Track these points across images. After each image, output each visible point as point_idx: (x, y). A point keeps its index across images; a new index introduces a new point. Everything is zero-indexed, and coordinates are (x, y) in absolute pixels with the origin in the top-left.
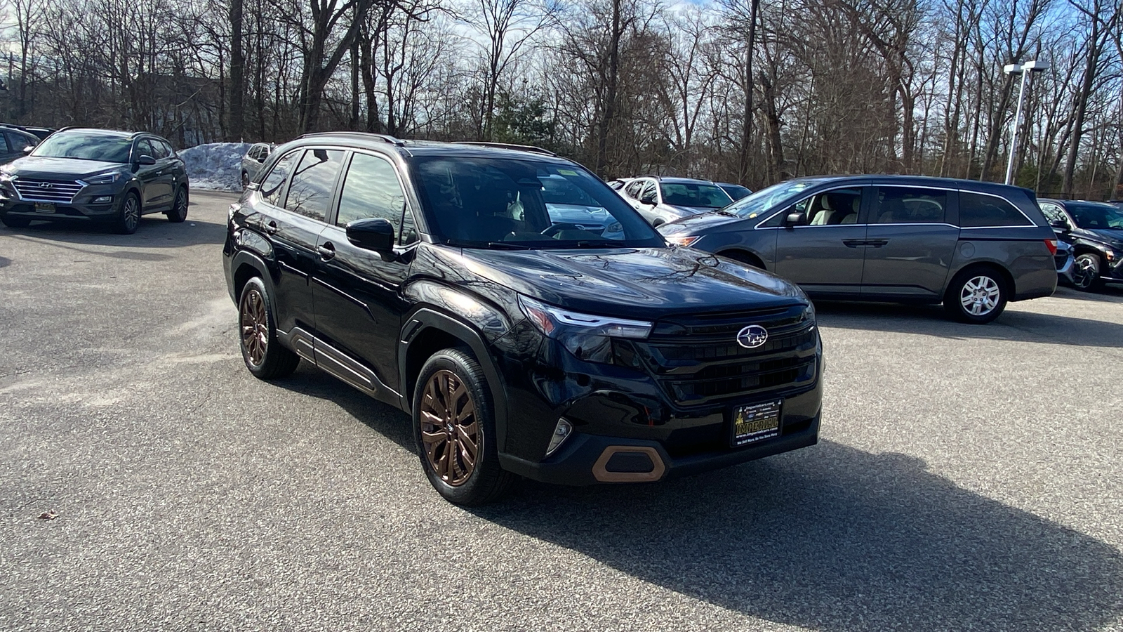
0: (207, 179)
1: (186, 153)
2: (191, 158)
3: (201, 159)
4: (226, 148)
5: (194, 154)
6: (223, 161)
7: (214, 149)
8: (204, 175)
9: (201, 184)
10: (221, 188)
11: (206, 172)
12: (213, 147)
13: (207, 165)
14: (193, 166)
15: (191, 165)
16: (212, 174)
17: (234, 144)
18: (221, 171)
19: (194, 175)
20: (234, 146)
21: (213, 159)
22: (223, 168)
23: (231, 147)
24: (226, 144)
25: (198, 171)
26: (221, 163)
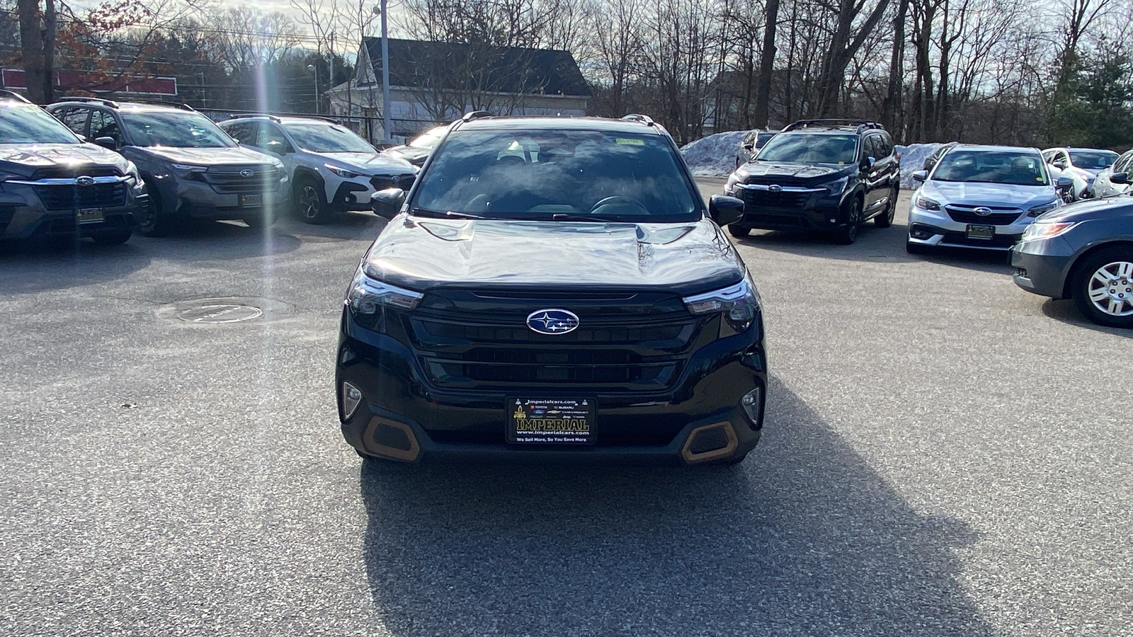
0: (712, 167)
1: (698, 143)
2: (701, 148)
3: (711, 148)
4: (735, 136)
5: (705, 144)
6: (729, 149)
7: (723, 138)
8: (709, 163)
9: (705, 172)
10: (721, 175)
11: (712, 160)
12: (722, 136)
13: (714, 153)
14: (702, 155)
15: (701, 154)
16: (717, 162)
17: (742, 132)
18: (725, 158)
19: (702, 163)
20: (741, 134)
21: (720, 148)
22: (728, 156)
23: (739, 135)
24: (735, 132)
25: (706, 159)
26: (727, 151)
